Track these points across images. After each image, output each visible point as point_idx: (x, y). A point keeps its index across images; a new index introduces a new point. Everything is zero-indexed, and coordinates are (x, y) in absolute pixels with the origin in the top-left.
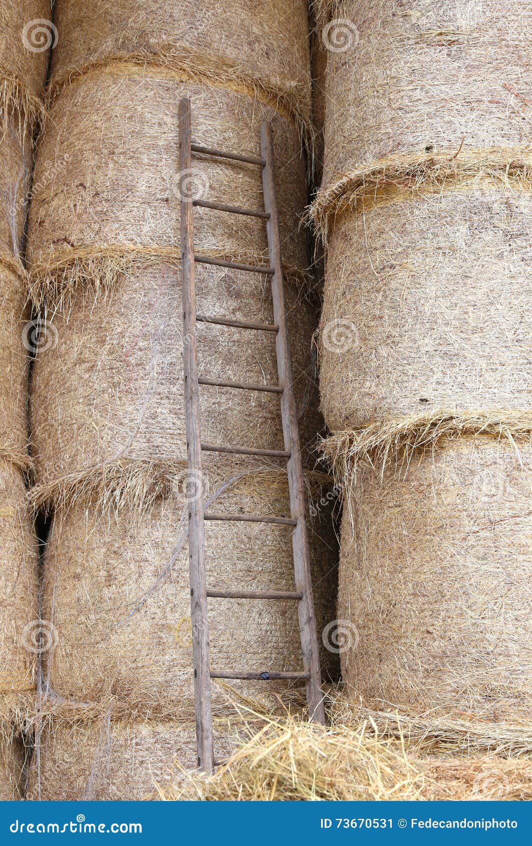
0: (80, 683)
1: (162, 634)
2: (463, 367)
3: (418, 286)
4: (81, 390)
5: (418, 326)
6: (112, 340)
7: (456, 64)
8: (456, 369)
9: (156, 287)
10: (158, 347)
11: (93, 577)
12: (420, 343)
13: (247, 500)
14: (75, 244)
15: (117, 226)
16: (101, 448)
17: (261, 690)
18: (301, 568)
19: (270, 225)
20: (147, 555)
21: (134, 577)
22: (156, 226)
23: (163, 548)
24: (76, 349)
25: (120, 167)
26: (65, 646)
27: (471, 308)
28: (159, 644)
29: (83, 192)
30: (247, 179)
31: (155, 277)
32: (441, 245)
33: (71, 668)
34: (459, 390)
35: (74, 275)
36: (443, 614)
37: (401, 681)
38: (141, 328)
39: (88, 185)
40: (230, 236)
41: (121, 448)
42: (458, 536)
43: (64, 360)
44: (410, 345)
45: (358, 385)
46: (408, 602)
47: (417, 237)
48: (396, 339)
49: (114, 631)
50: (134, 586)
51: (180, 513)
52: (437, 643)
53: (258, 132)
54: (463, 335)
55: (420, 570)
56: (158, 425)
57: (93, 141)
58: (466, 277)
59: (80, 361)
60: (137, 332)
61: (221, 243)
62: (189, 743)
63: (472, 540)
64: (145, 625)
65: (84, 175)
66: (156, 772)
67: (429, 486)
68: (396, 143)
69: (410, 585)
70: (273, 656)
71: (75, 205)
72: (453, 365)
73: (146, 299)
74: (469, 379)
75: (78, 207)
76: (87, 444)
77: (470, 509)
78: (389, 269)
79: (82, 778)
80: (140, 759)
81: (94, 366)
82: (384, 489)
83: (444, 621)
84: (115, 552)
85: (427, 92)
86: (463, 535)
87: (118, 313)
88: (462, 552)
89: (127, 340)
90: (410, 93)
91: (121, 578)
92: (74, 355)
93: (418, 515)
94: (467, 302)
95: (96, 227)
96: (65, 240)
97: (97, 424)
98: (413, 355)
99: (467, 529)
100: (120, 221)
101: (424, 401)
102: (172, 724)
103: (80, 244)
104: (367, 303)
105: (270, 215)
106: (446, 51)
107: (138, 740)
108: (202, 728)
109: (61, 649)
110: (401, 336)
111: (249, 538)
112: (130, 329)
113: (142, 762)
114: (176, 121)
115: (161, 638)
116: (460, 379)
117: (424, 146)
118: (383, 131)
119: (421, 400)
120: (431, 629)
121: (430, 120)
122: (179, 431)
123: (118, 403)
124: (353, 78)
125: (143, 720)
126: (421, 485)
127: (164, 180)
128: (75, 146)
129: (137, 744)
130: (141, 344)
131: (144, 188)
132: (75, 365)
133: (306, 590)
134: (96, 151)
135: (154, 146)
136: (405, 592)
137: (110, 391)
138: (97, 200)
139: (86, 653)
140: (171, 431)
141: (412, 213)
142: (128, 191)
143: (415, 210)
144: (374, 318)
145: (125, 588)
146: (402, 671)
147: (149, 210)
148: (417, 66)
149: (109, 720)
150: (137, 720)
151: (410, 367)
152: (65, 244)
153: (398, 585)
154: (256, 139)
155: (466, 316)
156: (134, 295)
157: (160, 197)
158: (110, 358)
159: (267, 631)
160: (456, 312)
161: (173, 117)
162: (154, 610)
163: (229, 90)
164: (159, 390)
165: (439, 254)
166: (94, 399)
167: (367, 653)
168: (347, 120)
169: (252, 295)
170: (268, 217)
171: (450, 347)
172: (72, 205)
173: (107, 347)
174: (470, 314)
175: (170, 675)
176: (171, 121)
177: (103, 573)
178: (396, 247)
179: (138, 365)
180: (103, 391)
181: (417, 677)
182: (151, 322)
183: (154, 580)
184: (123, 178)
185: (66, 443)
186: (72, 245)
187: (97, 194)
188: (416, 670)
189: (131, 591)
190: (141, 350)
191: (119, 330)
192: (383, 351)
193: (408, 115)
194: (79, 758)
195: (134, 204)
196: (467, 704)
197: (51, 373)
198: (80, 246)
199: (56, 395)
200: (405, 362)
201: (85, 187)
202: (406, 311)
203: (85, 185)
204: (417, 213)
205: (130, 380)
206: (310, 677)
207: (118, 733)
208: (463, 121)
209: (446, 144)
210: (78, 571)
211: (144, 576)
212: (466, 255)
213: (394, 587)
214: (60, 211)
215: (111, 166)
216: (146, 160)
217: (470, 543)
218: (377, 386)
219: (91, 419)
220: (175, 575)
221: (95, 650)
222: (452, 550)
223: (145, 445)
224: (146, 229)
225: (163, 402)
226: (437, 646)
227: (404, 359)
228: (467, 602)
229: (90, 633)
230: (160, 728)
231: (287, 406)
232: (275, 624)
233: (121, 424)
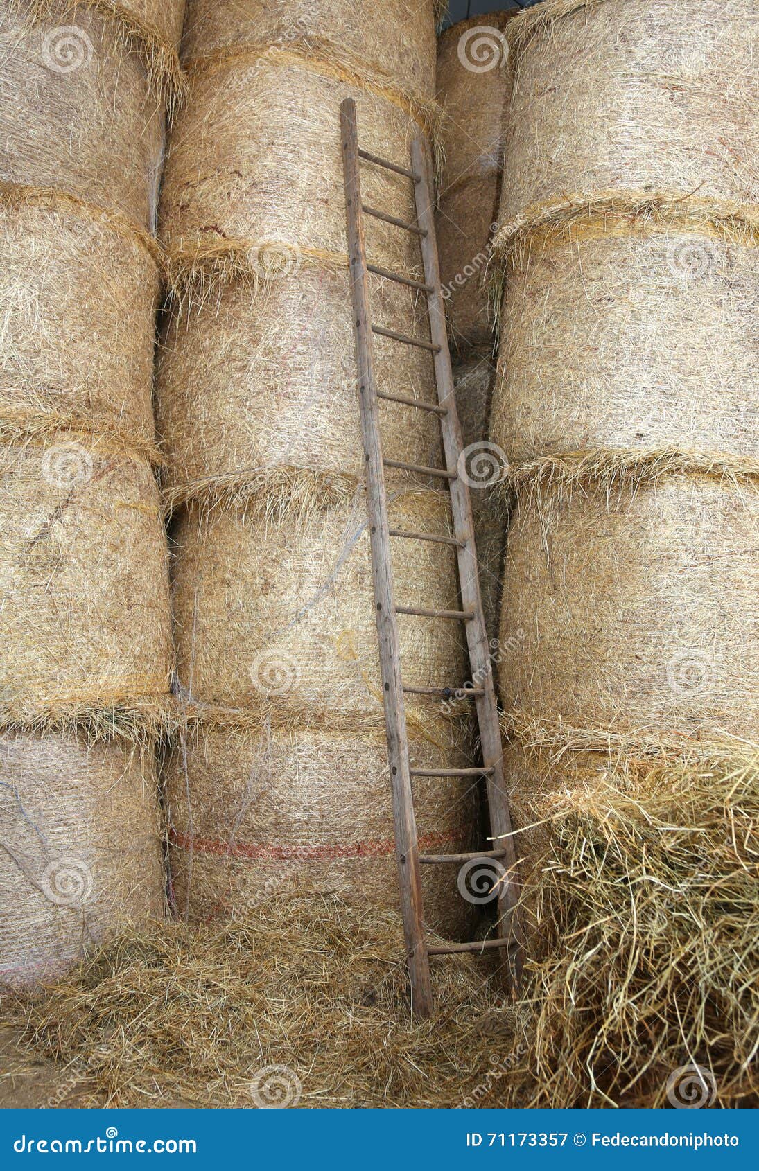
0: (228, 689)
1: (323, 646)
2: (679, 407)
3: (639, 322)
4: (231, 389)
5: (636, 362)
6: (267, 342)
7: (677, 110)
8: (672, 408)
9: (313, 290)
10: (318, 353)
11: (246, 584)
12: (638, 378)
13: (404, 518)
14: (227, 234)
15: (275, 221)
16: (257, 452)
17: (413, 704)
18: (471, 589)
19: (427, 243)
20: (308, 565)
21: (295, 586)
22: (314, 227)
23: (326, 560)
24: (224, 346)
25: (279, 160)
26: (210, 651)
27: (689, 351)
28: (319, 655)
29: (238, 179)
30: (399, 192)
31: (313, 280)
32: (664, 285)
33: (218, 673)
34: (674, 429)
35: (226, 268)
36: (654, 641)
37: (602, 702)
38: (299, 331)
39: (244, 173)
40: (383, 248)
41: (279, 454)
42: (675, 568)
43: (209, 356)
44: (627, 379)
45: (564, 414)
46: (616, 629)
47: (639, 273)
48: (613, 372)
49: (271, 639)
50: (294, 596)
51: (342, 526)
52: (645, 667)
53: (411, 148)
54: (681, 376)
55: (631, 598)
56: (318, 433)
57: (249, 127)
58: (687, 319)
59: (229, 358)
60: (295, 334)
61: (375, 254)
62: (349, 751)
63: (689, 574)
64: (306, 636)
65: (239, 163)
66: (320, 777)
67: (646, 518)
68: (615, 177)
69: (620, 612)
70: (422, 671)
71: (229, 194)
72: (669, 404)
73: (304, 302)
74: (683, 419)
75: (232, 195)
76: (239, 446)
77: (689, 544)
78: (606, 302)
79: (239, 782)
80: (303, 765)
81: (245, 366)
82: (590, 518)
83: (655, 648)
84: (274, 560)
85: (648, 132)
86: (680, 568)
87: (273, 312)
88: (679, 584)
89: (285, 341)
90: (631, 130)
91: (280, 587)
92: (222, 351)
93: (633, 546)
94: (686, 344)
95: (253, 219)
96: (216, 228)
97: (251, 426)
98: (629, 389)
99: (685, 562)
100: (279, 216)
101: (639, 436)
102: (333, 733)
103: (232, 234)
104: (579, 333)
105: (427, 232)
106: (669, 95)
107: (299, 747)
108: (398, 739)
109: (205, 655)
110: (617, 369)
111: (406, 556)
112: (288, 331)
113: (306, 768)
114: (337, 121)
115: (321, 648)
116: (675, 418)
117: (644, 184)
118: (600, 164)
119: (637, 434)
120: (640, 654)
121: (649, 160)
122: (338, 443)
123: (276, 406)
124: (564, 105)
125: (304, 728)
126: (636, 517)
127: (324, 180)
128: (227, 130)
129: (299, 751)
130: (300, 348)
131: (304, 185)
132: (224, 362)
133: (479, 611)
134: (252, 137)
135: (316, 143)
136: (614, 618)
137: (266, 393)
138: (254, 190)
139: (237, 661)
140: (330, 442)
141: (634, 249)
142: (289, 185)
143: (637, 246)
144: (588, 348)
145: (284, 597)
146: (604, 692)
147: (309, 209)
148: (640, 104)
149: (269, 727)
150: (301, 726)
151: (626, 401)
152: (215, 232)
153: (606, 612)
154: (407, 153)
155: (684, 358)
156: (291, 296)
157: (320, 197)
158: (265, 359)
159: (418, 647)
160: (675, 352)
161: (334, 116)
162: (313, 621)
163: (385, 98)
164: (318, 398)
165: (661, 293)
166: (247, 400)
167: (559, 674)
168: (555, 146)
169: (404, 312)
170: (425, 234)
171: (667, 386)
172: (225, 193)
173: (261, 347)
174: (689, 356)
175: (329, 686)
176: (333, 120)
177: (259, 581)
178: (616, 279)
179: (296, 369)
180: (258, 393)
181: (621, 698)
182: (310, 327)
183: (315, 591)
184: (283, 172)
185: (212, 443)
186: (224, 235)
187: (255, 184)
188: (619, 693)
189: (290, 602)
190: (299, 354)
191: (275, 330)
192: (596, 383)
193: (628, 151)
194: (236, 762)
195: (294, 199)
196: (671, 724)
197: (190, 369)
198: (233, 237)
199: (199, 392)
200: (620, 395)
201: (240, 175)
202: (624, 345)
203: (241, 172)
204: (640, 250)
205: (288, 383)
206: (484, 695)
207: (277, 739)
208: (680, 167)
209: (664, 185)
210: (228, 576)
211: (305, 586)
212: (688, 297)
213: (601, 614)
214: (210, 196)
215: (270, 157)
216: (307, 157)
217: (687, 576)
218: (588, 416)
219: (243, 421)
220: (336, 587)
221: (249, 657)
222: (668, 581)
223: (303, 453)
224: (304, 229)
225: (322, 411)
226: (644, 671)
227: (619, 393)
228: (680, 630)
229: (242, 640)
230: (321, 736)
231: (453, 427)
232: (425, 641)
233: (278, 429)
